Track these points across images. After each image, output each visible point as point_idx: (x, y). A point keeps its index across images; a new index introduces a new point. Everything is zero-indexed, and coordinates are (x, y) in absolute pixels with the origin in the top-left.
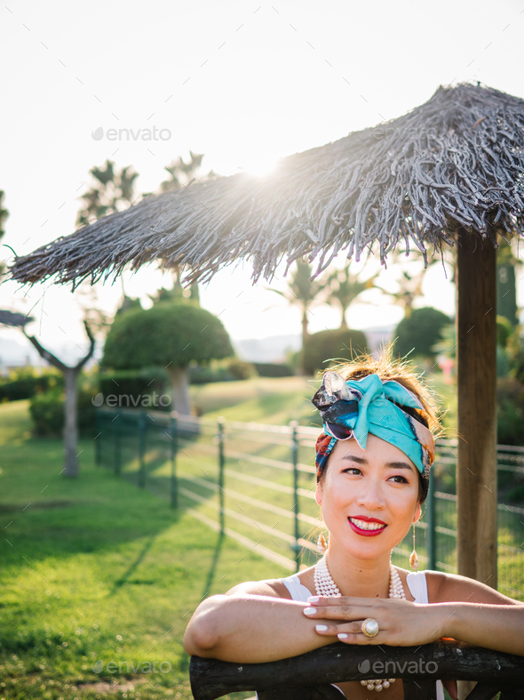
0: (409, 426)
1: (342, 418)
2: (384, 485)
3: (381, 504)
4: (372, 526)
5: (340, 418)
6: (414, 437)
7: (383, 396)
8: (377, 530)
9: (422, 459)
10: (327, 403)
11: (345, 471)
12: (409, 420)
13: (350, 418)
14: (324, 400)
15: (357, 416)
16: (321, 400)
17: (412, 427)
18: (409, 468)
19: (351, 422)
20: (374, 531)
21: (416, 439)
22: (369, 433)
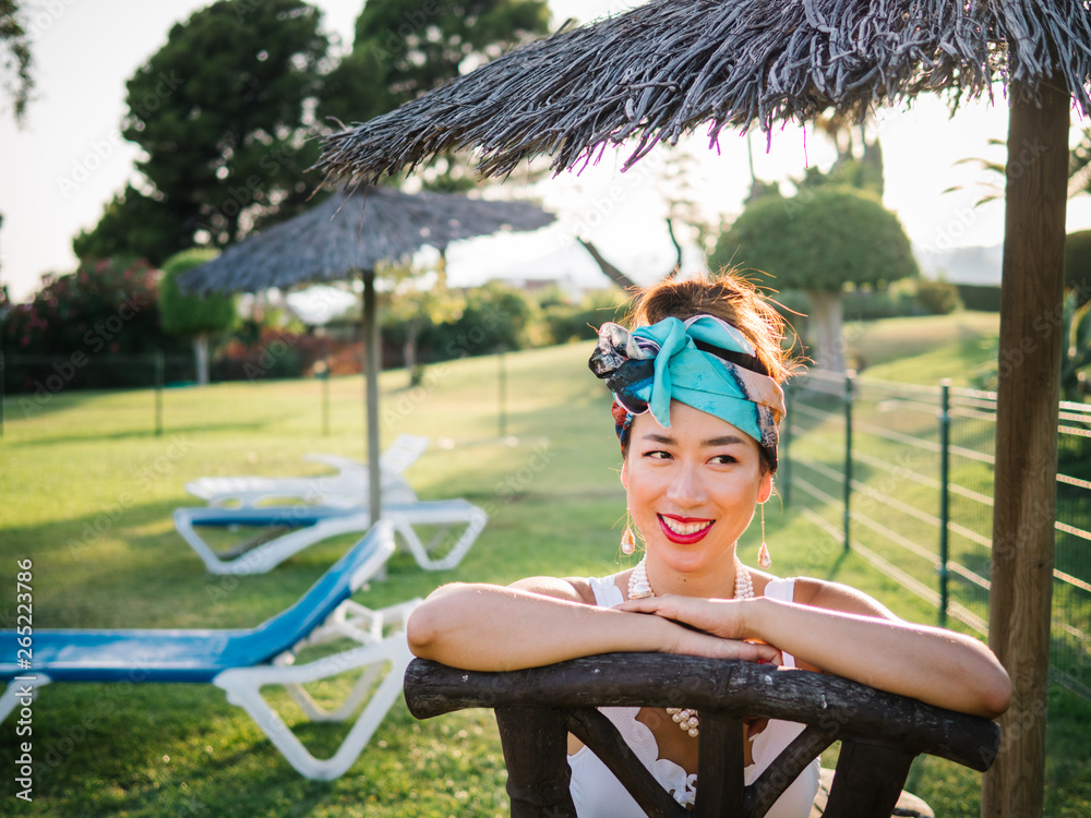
0: (733, 381)
1: (631, 389)
2: (703, 471)
3: (700, 500)
4: (692, 528)
5: (628, 388)
6: (741, 396)
7: (691, 344)
8: (701, 531)
9: (758, 422)
10: (608, 369)
11: (648, 454)
12: (733, 373)
13: (642, 388)
14: (603, 366)
15: (653, 383)
16: (599, 366)
17: (738, 381)
18: (737, 441)
19: (644, 393)
20: (696, 534)
21: (746, 398)
22: (674, 400)
